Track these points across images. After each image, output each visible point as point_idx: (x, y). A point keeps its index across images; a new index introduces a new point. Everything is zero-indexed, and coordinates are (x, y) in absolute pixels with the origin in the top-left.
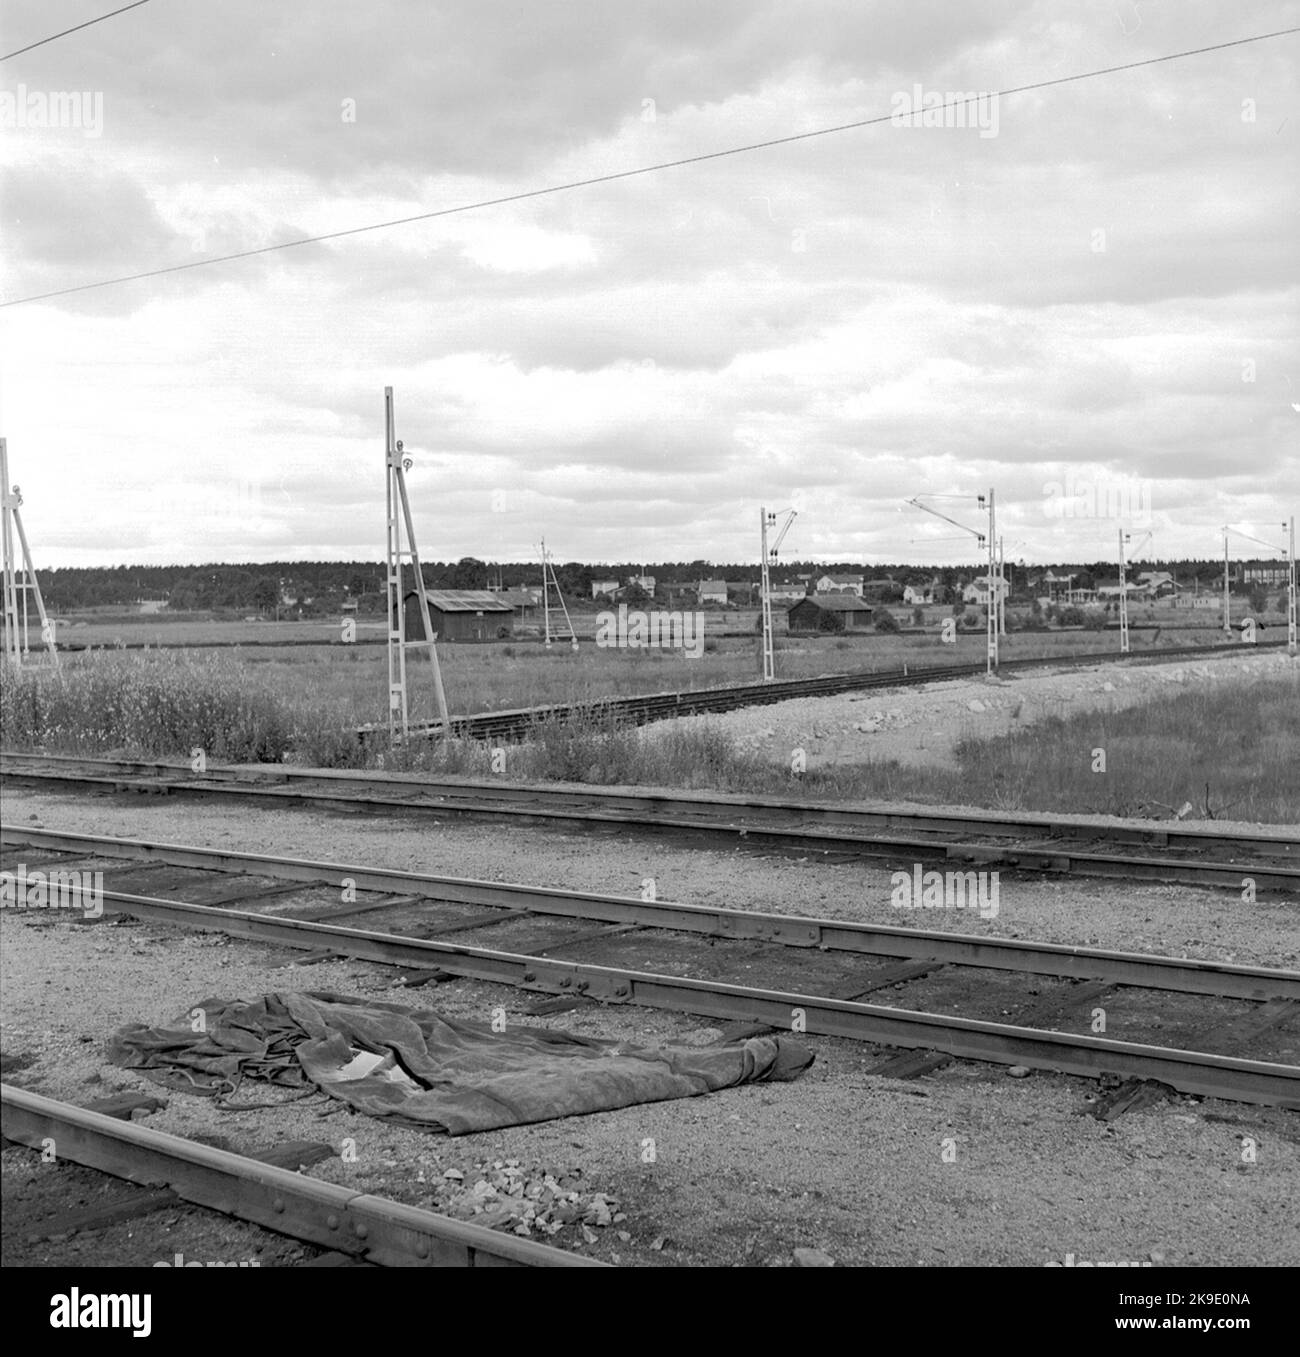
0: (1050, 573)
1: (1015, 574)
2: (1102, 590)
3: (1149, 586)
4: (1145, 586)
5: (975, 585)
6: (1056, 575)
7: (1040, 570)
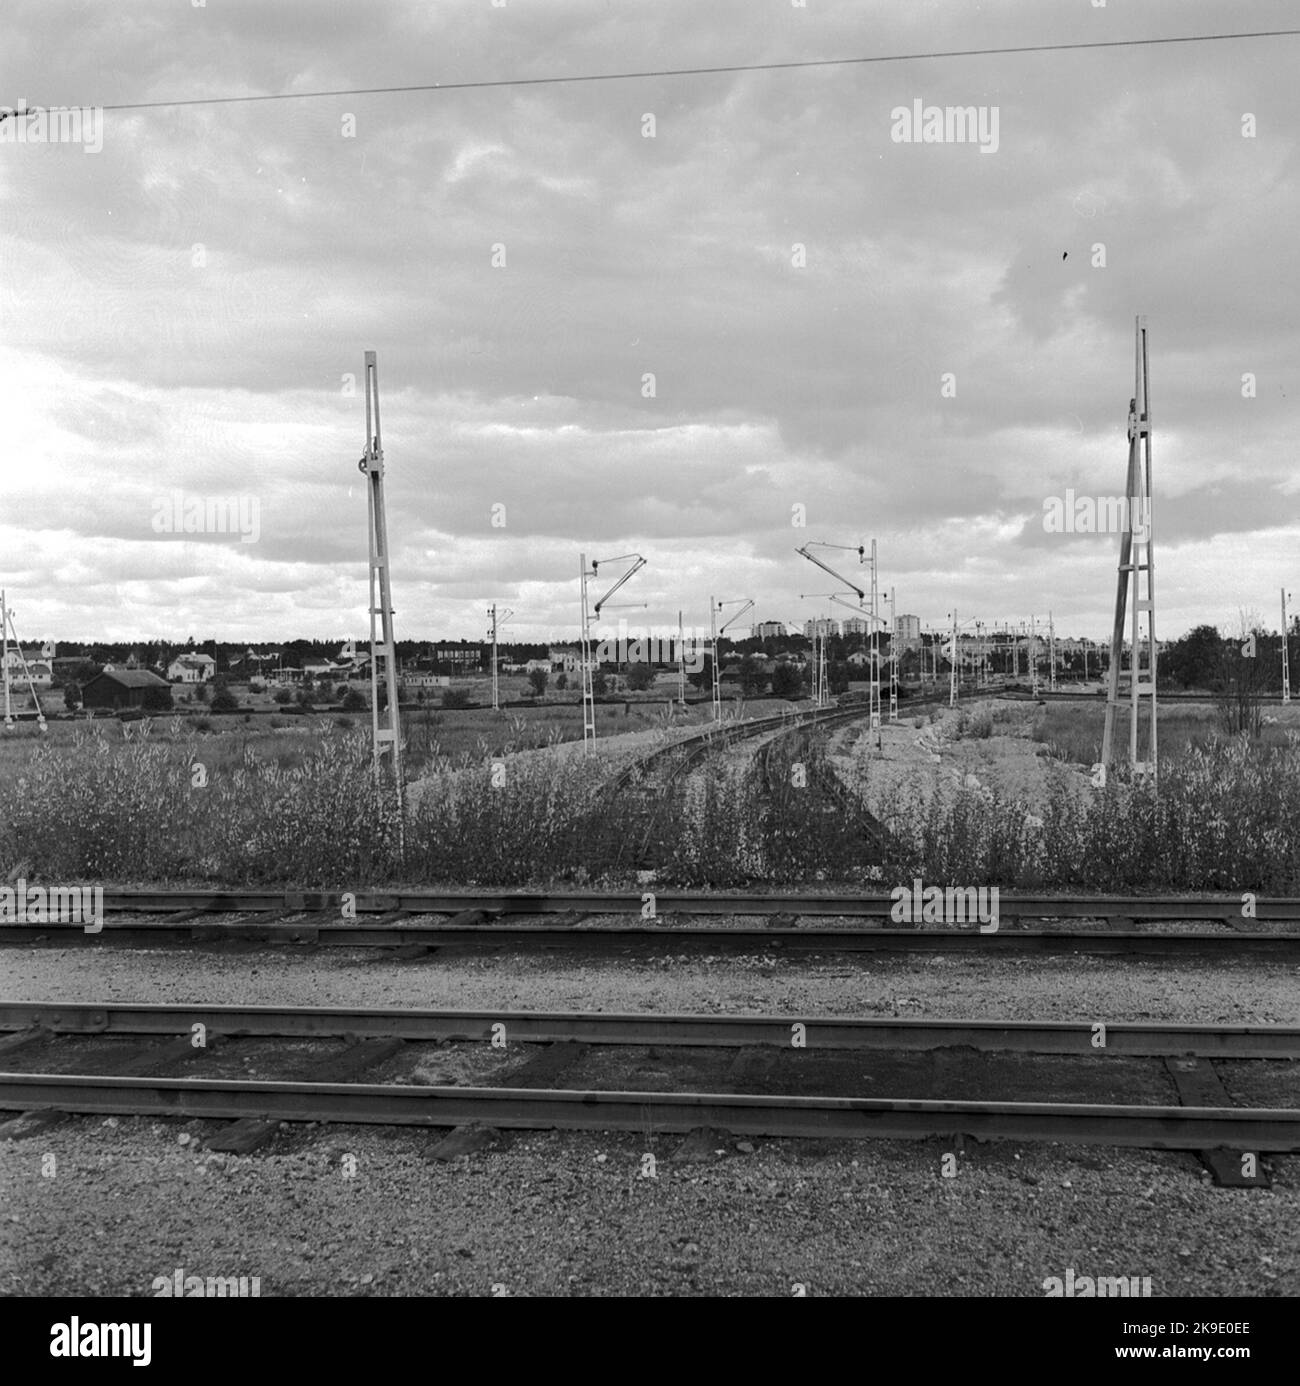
0: (251, 651)
1: (219, 651)
2: (307, 668)
3: (353, 665)
4: (349, 665)
5: (181, 663)
6: (257, 653)
7: (241, 649)
